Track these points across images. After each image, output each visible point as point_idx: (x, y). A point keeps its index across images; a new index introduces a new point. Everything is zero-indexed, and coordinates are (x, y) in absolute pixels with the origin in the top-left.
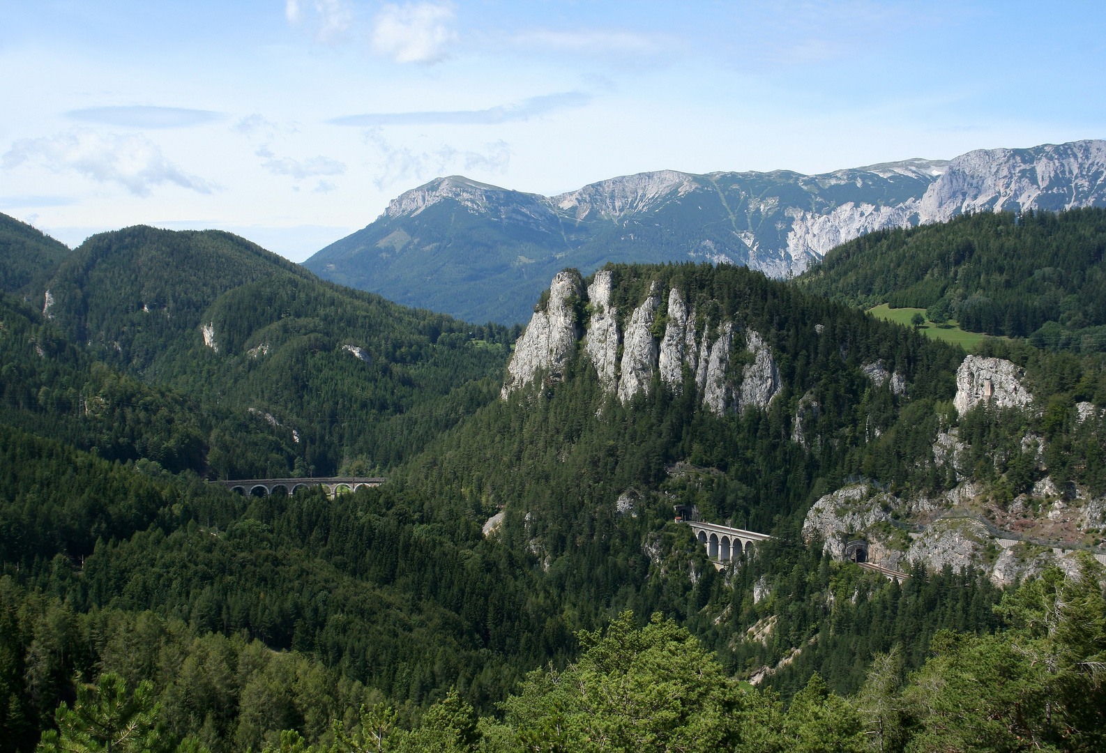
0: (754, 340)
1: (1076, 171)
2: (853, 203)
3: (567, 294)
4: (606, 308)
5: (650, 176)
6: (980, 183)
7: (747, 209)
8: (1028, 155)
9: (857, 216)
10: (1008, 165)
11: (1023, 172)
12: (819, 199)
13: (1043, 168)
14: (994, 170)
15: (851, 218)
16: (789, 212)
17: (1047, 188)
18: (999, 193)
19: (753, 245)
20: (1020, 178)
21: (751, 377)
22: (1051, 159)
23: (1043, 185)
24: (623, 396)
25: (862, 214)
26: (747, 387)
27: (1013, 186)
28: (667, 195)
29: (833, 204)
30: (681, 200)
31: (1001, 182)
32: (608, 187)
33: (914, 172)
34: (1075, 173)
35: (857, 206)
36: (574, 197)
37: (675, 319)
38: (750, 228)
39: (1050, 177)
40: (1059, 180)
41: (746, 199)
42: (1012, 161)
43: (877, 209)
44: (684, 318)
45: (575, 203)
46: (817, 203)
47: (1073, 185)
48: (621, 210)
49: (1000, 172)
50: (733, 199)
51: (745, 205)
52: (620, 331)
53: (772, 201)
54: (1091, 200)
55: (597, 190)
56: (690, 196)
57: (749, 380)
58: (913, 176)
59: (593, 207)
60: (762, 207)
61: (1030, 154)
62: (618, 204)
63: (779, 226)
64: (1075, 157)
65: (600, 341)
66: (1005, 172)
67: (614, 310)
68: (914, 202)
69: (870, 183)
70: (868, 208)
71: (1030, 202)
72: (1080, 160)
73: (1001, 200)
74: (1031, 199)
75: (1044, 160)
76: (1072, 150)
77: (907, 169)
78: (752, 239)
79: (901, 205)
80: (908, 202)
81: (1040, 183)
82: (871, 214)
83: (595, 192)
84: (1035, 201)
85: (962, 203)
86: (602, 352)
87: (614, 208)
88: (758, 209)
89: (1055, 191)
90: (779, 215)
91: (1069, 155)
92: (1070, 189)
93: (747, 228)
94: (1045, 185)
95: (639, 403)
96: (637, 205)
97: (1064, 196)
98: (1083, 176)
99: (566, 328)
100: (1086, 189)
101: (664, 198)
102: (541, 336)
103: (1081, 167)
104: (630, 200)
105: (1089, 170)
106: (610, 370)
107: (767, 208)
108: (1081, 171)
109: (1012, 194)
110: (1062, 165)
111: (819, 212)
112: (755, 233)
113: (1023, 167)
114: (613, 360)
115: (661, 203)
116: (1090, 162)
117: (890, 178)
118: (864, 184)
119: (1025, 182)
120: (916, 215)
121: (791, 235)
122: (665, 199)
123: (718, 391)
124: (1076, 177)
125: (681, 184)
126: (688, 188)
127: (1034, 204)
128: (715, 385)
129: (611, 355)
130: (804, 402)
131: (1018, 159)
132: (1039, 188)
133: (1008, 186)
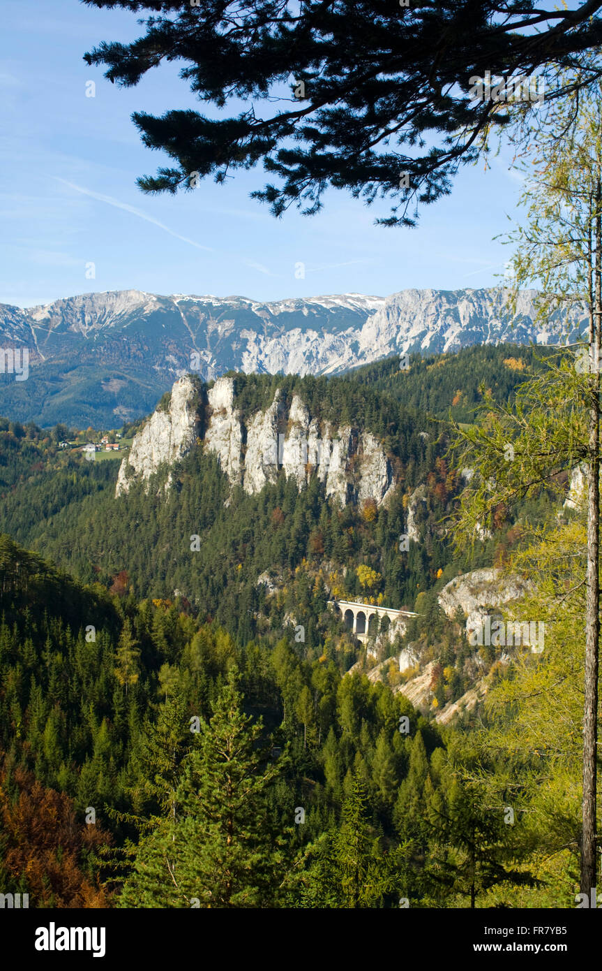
0: (370, 443)
1: (491, 313)
2: (300, 330)
3: (189, 396)
4: (229, 410)
5: (117, 295)
6: (412, 318)
7: (206, 329)
8: (451, 297)
9: (304, 340)
10: (435, 304)
11: (448, 311)
12: (270, 324)
13: (464, 309)
14: (424, 308)
15: (299, 342)
16: (245, 334)
17: (468, 326)
18: (428, 328)
19: (211, 362)
20: (445, 316)
21: (369, 475)
22: (471, 301)
23: (464, 323)
24: (251, 488)
25: (308, 340)
26: (364, 484)
27: (440, 323)
28: (133, 312)
29: (282, 329)
30: (146, 318)
31: (430, 319)
32: (79, 302)
33: (352, 305)
34: (490, 315)
35: (304, 332)
36: (46, 310)
37: (299, 422)
38: (209, 347)
39: (470, 317)
40: (477, 320)
41: (205, 320)
42: (438, 301)
43: (321, 336)
44: (308, 421)
45: (47, 315)
46: (268, 328)
47: (489, 325)
48: (90, 324)
49: (429, 310)
50: (193, 320)
51: (205, 325)
52: (244, 431)
53: (229, 324)
54: (504, 338)
55: (68, 305)
56: (155, 314)
57: (367, 478)
58: (352, 308)
59: (64, 320)
60: (219, 328)
61: (453, 296)
62: (87, 318)
63: (234, 346)
64: (491, 300)
65: (224, 440)
66: (433, 310)
67: (237, 413)
68: (354, 331)
69: (315, 312)
70: (313, 334)
71: (453, 337)
72: (494, 304)
73: (430, 335)
74: (455, 334)
75: (465, 302)
76: (488, 295)
77: (346, 302)
78: (210, 357)
79: (342, 333)
80: (349, 330)
81: (462, 322)
82: (316, 340)
83: (67, 306)
84: (458, 337)
85: (397, 335)
86: (226, 449)
87: (84, 322)
88: (216, 331)
89: (474, 329)
90: (235, 336)
91: (485, 299)
92: (486, 328)
93: (206, 347)
94: (466, 324)
95: (269, 495)
96: (105, 320)
97: (481, 334)
98: (497, 317)
99: (190, 426)
100: (499, 329)
101: (130, 315)
102: (163, 434)
103: (495, 310)
104: (98, 315)
105: (501, 314)
106: (236, 465)
107: (224, 330)
108: (495, 314)
109: (439, 329)
110: (480, 307)
111: (270, 335)
112: (213, 352)
113: (448, 306)
114: (238, 455)
115: (128, 320)
116: (503, 305)
117: (332, 309)
118: (310, 313)
119: (449, 320)
120: (357, 343)
121: (245, 354)
122: (131, 317)
123: (339, 486)
124: (491, 319)
125: (146, 304)
126: (152, 307)
127: (457, 339)
128: (337, 480)
129: (235, 452)
130: (417, 498)
131: (444, 299)
132: (461, 326)
133: (435, 322)
